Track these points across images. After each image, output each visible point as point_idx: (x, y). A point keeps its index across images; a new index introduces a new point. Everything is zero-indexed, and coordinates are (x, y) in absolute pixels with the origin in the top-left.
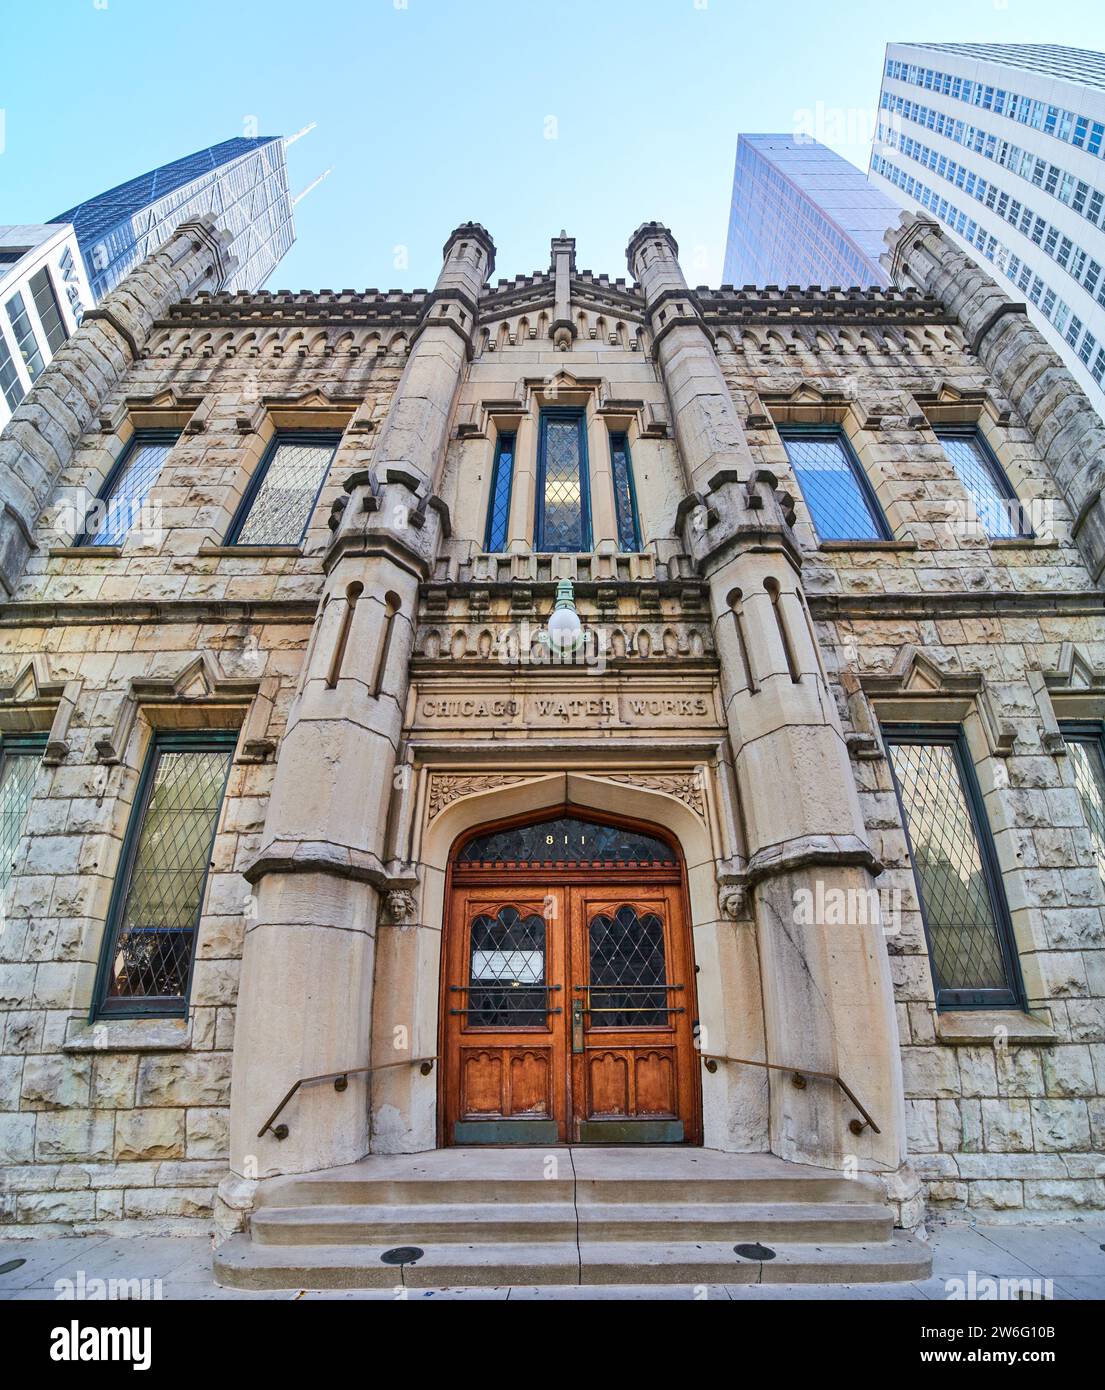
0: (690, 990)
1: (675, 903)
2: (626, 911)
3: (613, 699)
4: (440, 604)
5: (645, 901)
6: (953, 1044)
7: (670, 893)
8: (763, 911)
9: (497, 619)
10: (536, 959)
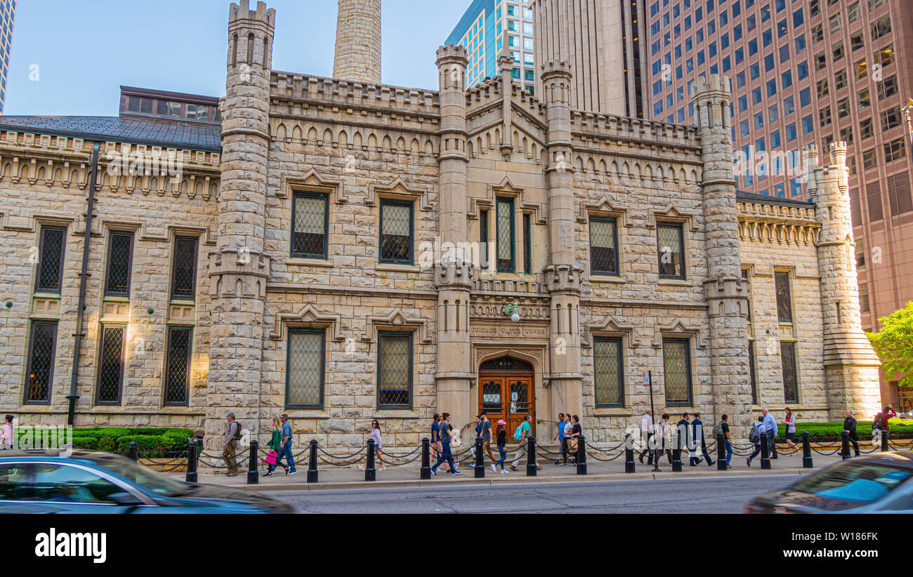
0: (534, 403)
1: (530, 382)
2: (519, 383)
3: (521, 328)
4: (475, 299)
5: (524, 381)
6: (598, 416)
7: (530, 379)
8: (553, 387)
9: (491, 304)
10: (498, 396)
